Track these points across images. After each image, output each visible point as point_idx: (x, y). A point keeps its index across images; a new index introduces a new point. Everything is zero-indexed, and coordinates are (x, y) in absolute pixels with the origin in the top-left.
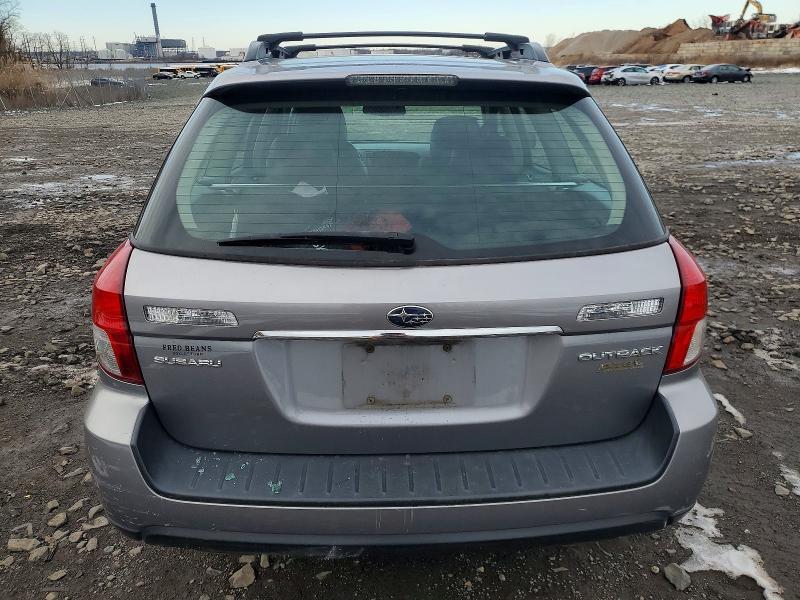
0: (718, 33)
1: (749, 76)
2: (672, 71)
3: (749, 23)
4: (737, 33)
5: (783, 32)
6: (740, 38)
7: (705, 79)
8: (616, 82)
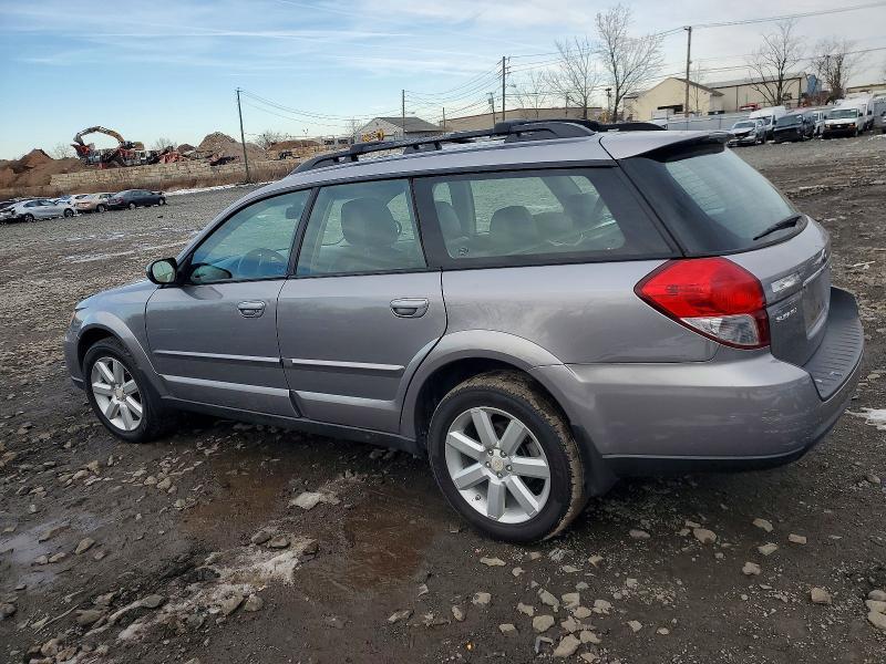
0: (89, 162)
1: (163, 199)
2: (78, 201)
3: (118, 152)
4: (109, 161)
5: (154, 158)
6: (115, 166)
7: (122, 206)
8: (22, 219)
